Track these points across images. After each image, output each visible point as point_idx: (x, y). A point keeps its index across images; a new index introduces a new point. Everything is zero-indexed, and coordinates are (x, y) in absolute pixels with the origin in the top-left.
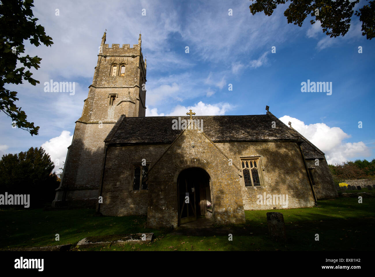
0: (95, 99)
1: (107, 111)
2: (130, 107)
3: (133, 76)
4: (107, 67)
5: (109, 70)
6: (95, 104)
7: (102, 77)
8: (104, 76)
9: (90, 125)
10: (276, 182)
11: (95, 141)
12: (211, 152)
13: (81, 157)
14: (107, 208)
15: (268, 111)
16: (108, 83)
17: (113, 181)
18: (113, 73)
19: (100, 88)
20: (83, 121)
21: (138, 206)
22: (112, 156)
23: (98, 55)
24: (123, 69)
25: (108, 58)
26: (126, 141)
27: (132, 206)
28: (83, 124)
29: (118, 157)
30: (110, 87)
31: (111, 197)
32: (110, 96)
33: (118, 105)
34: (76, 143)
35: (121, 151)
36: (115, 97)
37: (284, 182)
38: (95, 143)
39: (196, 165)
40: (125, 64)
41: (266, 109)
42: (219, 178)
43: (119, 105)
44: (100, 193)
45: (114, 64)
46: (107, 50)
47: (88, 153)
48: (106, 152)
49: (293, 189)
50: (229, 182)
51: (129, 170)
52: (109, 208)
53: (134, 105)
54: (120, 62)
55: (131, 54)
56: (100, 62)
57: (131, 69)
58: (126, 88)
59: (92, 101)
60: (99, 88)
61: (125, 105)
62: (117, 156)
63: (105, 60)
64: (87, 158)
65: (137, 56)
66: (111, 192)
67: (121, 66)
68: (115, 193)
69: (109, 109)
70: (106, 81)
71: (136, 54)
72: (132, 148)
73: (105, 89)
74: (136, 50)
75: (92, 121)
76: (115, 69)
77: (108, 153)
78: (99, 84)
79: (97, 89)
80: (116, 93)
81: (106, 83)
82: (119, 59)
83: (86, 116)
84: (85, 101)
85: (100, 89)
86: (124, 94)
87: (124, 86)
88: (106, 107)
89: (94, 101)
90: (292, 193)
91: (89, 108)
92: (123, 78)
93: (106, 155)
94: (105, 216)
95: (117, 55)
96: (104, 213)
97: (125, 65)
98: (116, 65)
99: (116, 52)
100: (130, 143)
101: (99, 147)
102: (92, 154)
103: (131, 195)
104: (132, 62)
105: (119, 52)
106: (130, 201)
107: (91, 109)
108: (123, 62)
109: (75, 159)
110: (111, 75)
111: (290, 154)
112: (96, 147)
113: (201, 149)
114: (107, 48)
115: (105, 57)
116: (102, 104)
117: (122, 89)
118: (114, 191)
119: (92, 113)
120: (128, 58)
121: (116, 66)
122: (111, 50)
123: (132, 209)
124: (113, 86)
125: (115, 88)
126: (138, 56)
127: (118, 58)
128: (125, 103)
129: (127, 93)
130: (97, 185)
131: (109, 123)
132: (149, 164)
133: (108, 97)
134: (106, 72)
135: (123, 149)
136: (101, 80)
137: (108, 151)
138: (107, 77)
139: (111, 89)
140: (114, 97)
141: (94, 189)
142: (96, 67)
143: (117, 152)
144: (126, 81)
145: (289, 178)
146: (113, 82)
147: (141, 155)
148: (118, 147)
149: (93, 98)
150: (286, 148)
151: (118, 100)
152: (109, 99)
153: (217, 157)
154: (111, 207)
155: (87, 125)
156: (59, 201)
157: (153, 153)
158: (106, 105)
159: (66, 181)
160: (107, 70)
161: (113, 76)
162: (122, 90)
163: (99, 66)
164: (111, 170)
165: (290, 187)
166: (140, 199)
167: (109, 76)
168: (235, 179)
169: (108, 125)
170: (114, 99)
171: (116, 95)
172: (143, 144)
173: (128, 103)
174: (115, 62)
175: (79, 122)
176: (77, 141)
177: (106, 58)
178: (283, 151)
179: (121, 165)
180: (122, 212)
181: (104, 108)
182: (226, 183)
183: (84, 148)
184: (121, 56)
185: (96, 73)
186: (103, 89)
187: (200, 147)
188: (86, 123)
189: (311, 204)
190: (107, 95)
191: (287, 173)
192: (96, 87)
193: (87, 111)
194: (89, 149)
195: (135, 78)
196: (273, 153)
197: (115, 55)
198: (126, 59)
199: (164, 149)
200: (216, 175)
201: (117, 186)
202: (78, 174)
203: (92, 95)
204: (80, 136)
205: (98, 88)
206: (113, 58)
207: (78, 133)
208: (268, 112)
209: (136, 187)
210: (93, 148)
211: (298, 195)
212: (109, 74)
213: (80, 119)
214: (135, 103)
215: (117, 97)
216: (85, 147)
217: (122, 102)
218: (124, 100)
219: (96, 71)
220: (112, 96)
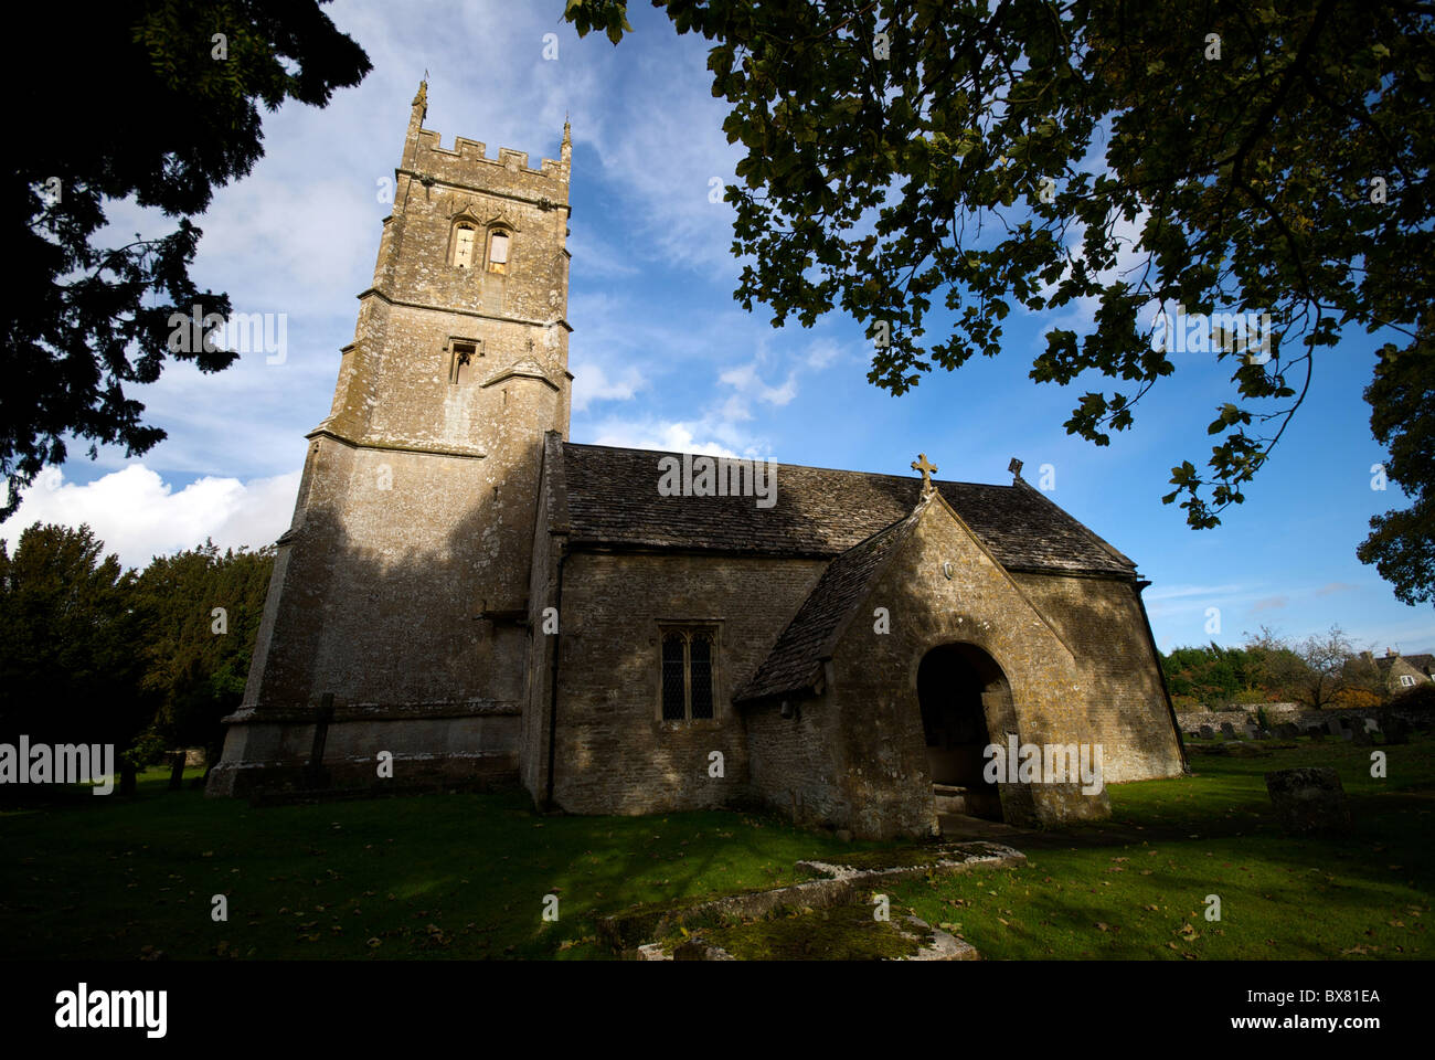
0: (386, 350)
1: (439, 402)
2: (543, 401)
3: (542, 281)
4: (434, 226)
5: (445, 241)
6: (389, 369)
7: (415, 261)
8: (424, 259)
9: (371, 454)
10: (1090, 703)
11: (392, 523)
12: (999, 597)
13: (335, 586)
14: (578, 786)
15: (1017, 475)
16: (442, 291)
17: (593, 682)
18: (458, 255)
19: (409, 305)
20: (341, 434)
21: (688, 779)
22: (581, 588)
23: (399, 168)
24: (500, 247)
25: (438, 190)
26: (629, 537)
27: (672, 777)
28: (341, 446)
29: (604, 593)
30: (448, 307)
31: (588, 742)
32: (451, 346)
33: (485, 387)
34: (316, 523)
35: (613, 572)
36: (473, 352)
37: (1109, 703)
38: (393, 531)
39: (964, 636)
40: (511, 230)
41: (1011, 470)
42: (1031, 680)
43: (491, 389)
44: (548, 729)
45: (465, 221)
46: (435, 157)
47: (366, 570)
48: (560, 573)
49: (1131, 724)
50: (1057, 692)
51: (647, 644)
52: (586, 785)
53: (555, 395)
54: (490, 217)
55: (535, 195)
56: (403, 198)
57: (533, 251)
58: (518, 325)
59: (375, 354)
60: (403, 305)
61: (523, 392)
62: (602, 589)
63: (428, 196)
64: (359, 591)
65: (556, 207)
66: (590, 724)
67: (490, 233)
68: (603, 728)
69: (449, 396)
70: (432, 282)
71: (555, 196)
72: (656, 564)
73: (432, 314)
74: (556, 183)
75: (375, 438)
76: (465, 240)
77: (564, 575)
78: (403, 288)
79: (394, 308)
80: (477, 337)
81: (431, 289)
82: (484, 205)
83: (352, 413)
84: (345, 351)
85: (406, 310)
86: (511, 345)
87: (507, 315)
88: (437, 386)
89: (383, 357)
90: (1130, 736)
91: (364, 381)
92: (504, 281)
93: (560, 585)
94: (573, 815)
95: (476, 185)
96: (569, 806)
97: (508, 232)
98: (470, 224)
99: (473, 174)
100: (641, 545)
101: (413, 550)
102: (384, 571)
103: (662, 738)
104: (539, 227)
105: (485, 174)
106: (660, 758)
107: (372, 389)
108: (501, 219)
109: (310, 593)
110: (450, 262)
111: (1118, 618)
112: (398, 546)
113: (970, 587)
114: (434, 147)
115: (428, 183)
116: (420, 375)
117: (499, 325)
118: (599, 723)
119: (375, 404)
120: (524, 208)
121: (470, 229)
122: (451, 159)
123: (669, 787)
124: (463, 305)
125: (471, 318)
126: (561, 206)
127: (482, 199)
128: (525, 383)
129: (522, 346)
130: (408, 704)
131: (455, 455)
132: (717, 626)
133: (445, 349)
134: (432, 245)
135: (624, 565)
136: (413, 275)
137: (565, 571)
138: (437, 266)
139: (456, 317)
140: (465, 350)
141: (397, 719)
142: (390, 218)
143: (600, 576)
144: (514, 297)
145: (1120, 690)
146: (461, 292)
147: (688, 591)
148: (602, 558)
149: (378, 344)
150: (1107, 598)
151: (485, 364)
152: (448, 356)
153: (1016, 613)
154: (592, 784)
155: (359, 453)
156: (251, 766)
157: (732, 589)
158: (436, 380)
159: (277, 683)
160: (439, 238)
161: (457, 265)
162: (501, 330)
163: (403, 217)
164: (582, 641)
165: (1125, 718)
166: (694, 754)
167: (443, 261)
169: (446, 460)
170: (464, 358)
171: (478, 346)
172: (696, 552)
173: (538, 385)
174: (467, 212)
175: (328, 435)
176: (318, 516)
177: (431, 189)
178: (1101, 605)
179: (620, 624)
180: (638, 800)
181: (426, 392)
182: (1049, 697)
183: (344, 550)
184: (493, 194)
185: (392, 241)
186: (423, 312)
187: (967, 577)
188: (355, 445)
189: (1175, 768)
190: (440, 340)
191: (1116, 674)
192: (393, 300)
193: (357, 391)
194: (370, 552)
195: (553, 292)
196: (1077, 610)
197: (468, 182)
198: (514, 208)
199: (764, 578)
200: (1021, 669)
201: (609, 703)
202: (321, 653)
203: (377, 331)
204: (333, 495)
205: (399, 303)
206: (459, 194)
207: (324, 483)
208: (1018, 478)
209: (673, 710)
210: (385, 552)
211: (1147, 743)
212: (444, 256)
213: (333, 423)
214: (556, 389)
215: (483, 355)
216: (353, 544)
217: (511, 376)
218: (518, 369)
219: (391, 234)
220: (457, 348)
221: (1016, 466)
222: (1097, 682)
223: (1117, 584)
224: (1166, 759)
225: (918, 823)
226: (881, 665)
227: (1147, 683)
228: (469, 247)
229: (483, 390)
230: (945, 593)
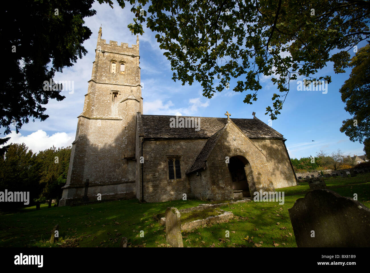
0: (96, 95)
1: (110, 107)
2: (136, 105)
3: (134, 75)
4: (106, 63)
5: (109, 67)
6: (97, 99)
7: (102, 72)
8: (104, 72)
9: (94, 121)
10: (273, 169)
11: (100, 137)
12: (247, 144)
13: (87, 154)
14: (150, 196)
15: (254, 116)
16: (109, 79)
17: (152, 171)
18: (112, 70)
19: (101, 83)
20: (86, 116)
21: (176, 193)
22: (147, 149)
23: (96, 49)
24: (123, 68)
25: (106, 54)
26: (159, 136)
27: (172, 193)
28: (86, 119)
29: (153, 150)
30: (111, 83)
31: (152, 186)
32: (112, 93)
33: (121, 102)
34: (81, 138)
35: (155, 145)
36: (118, 94)
37: (278, 168)
38: (101, 139)
39: (239, 154)
40: (125, 63)
42: (255, 163)
43: (123, 103)
44: (142, 183)
45: (113, 61)
46: (105, 46)
47: (95, 149)
48: (142, 146)
49: (283, 174)
50: (262, 166)
51: (164, 161)
52: (152, 196)
53: (139, 103)
54: (120, 60)
55: (131, 54)
56: (98, 57)
57: (131, 68)
58: (128, 86)
59: (93, 96)
60: (99, 83)
61: (131, 103)
62: (152, 149)
63: (104, 56)
64: (93, 155)
65: (136, 56)
66: (152, 181)
67: (120, 64)
68: (155, 182)
69: (112, 105)
70: (106, 77)
71: (136, 54)
72: (166, 142)
73: (107, 85)
74: (135, 51)
75: (95, 117)
76: (114, 66)
77: (143, 146)
78: (99, 79)
79: (97, 84)
80: (118, 90)
81: (106, 79)
82: (118, 57)
83: (88, 111)
84: (86, 95)
85: (100, 84)
86: (127, 92)
87: (125, 84)
88: (109, 103)
89: (95, 96)
90: (283, 177)
91: (91, 103)
92: (124, 76)
93: (142, 149)
94: (149, 203)
95: (116, 52)
96: (147, 201)
97: (124, 63)
98: (115, 62)
99: (115, 49)
100: (162, 138)
101: (106, 144)
102: (99, 149)
103: (169, 183)
104: (132, 62)
105: (118, 49)
106: (169, 188)
107: (93, 105)
108: (122, 60)
109: (81, 155)
111: (279, 149)
112: (102, 143)
113: (240, 142)
114: (104, 43)
115: (103, 52)
116: (105, 100)
117: (124, 87)
118: (154, 181)
119: (94, 108)
120: (128, 57)
122: (109, 46)
123: (172, 195)
124: (114, 82)
125: (116, 85)
126: (137, 56)
127: (117, 56)
128: (131, 101)
129: (130, 92)
130: (107, 181)
131: (115, 120)
132: (181, 156)
133: (111, 94)
134: (106, 68)
135: (158, 143)
136: (101, 75)
137: (143, 145)
138: (107, 73)
139: (113, 85)
140: (116, 93)
141: (105, 185)
142: (95, 62)
143: (153, 146)
144: (127, 80)
145: (280, 166)
146: (113, 79)
147: (173, 148)
148: (152, 142)
149: (94, 93)
150: (276, 144)
151: (121, 97)
152: (111, 95)
153: (251, 148)
154: (153, 195)
155: (91, 121)
156: (69, 198)
157: (184, 147)
158: (109, 101)
159: (74, 178)
160: (107, 66)
161: (112, 72)
162: (124, 88)
163: (98, 61)
164: (149, 162)
165: (282, 173)
166: (177, 187)
167: (109, 72)
168: (265, 163)
169: (113, 121)
170: (116, 96)
171: (119, 92)
172: (175, 139)
173: (134, 101)
174: (114, 59)
175: (83, 117)
177: (104, 54)
178: (275, 146)
179: (157, 157)
180: (165, 198)
181: (106, 105)
182: (260, 167)
183: (89, 144)
184: (120, 54)
185: (95, 67)
186: (104, 85)
187: (239, 140)
188: (89, 119)
189: (295, 184)
190: (109, 92)
191: (279, 162)
192: (97, 82)
193: (89, 106)
194: (95, 145)
195: (137, 78)
196: (269, 147)
197: (113, 51)
198: (126, 57)
200: (253, 161)
201: (156, 176)
202: (85, 170)
203: (93, 90)
204: (85, 131)
205: (98, 83)
206: (112, 55)
207: (83, 128)
209: (171, 177)
210: (99, 144)
211: (288, 178)
212: (109, 71)
213: (84, 113)
215: (120, 94)
216: (91, 143)
217: (128, 99)
218: (129, 98)
219: (95, 66)
220: (113, 93)
221: (254, 114)
222: (275, 164)
223: (279, 140)
224: (292, 182)
225: (229, 198)
226: (219, 162)
227: (287, 164)
228: (115, 68)
229: (121, 103)
230: (234, 144)
